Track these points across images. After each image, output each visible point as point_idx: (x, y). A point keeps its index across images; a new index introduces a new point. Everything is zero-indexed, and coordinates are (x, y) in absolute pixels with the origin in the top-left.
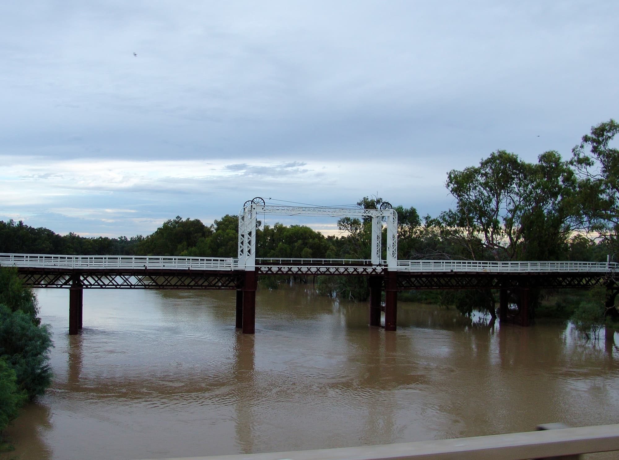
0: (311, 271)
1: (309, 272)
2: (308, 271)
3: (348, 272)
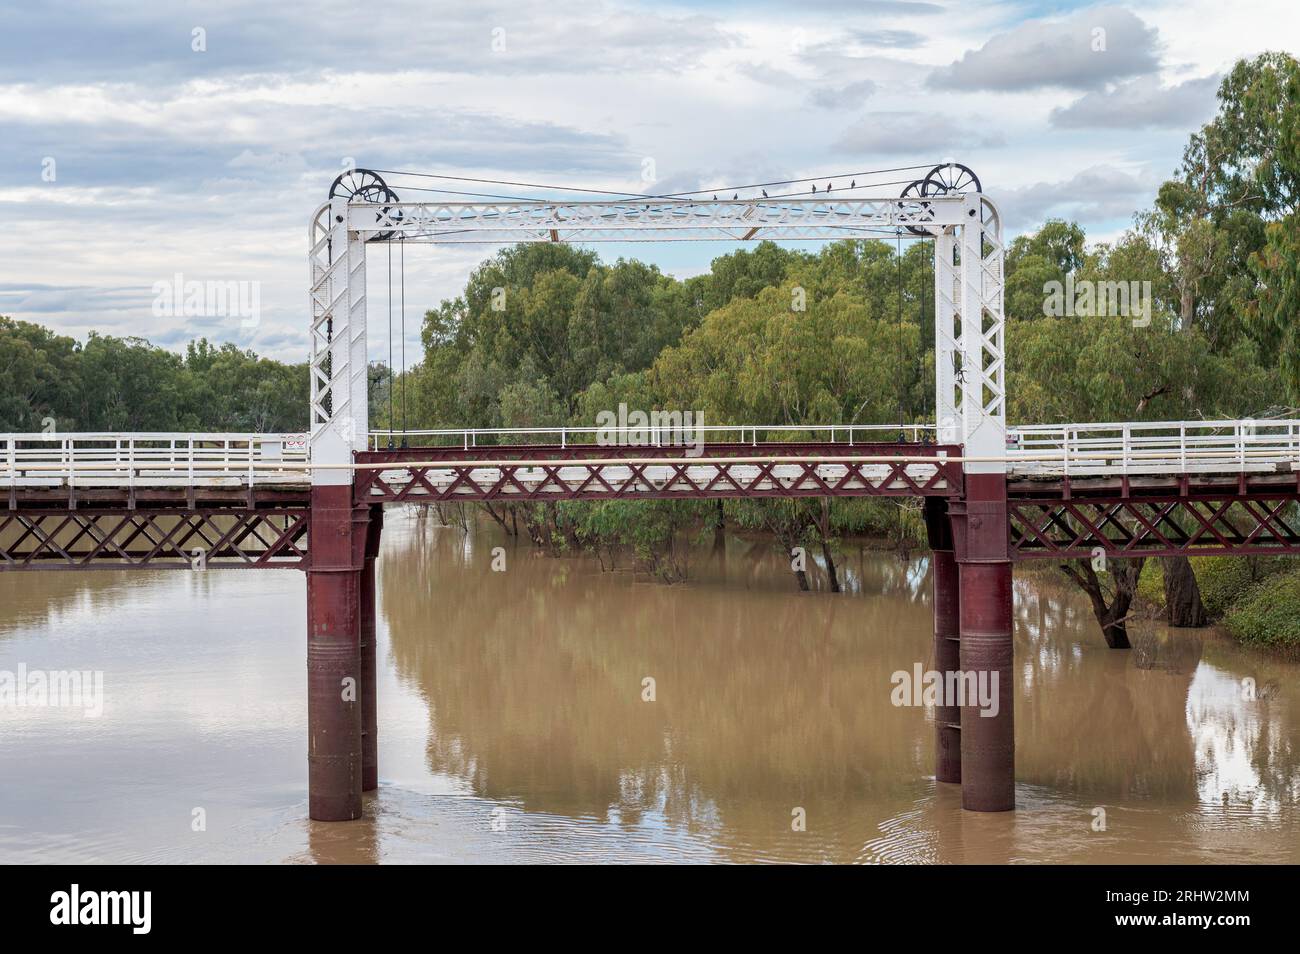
0: (604, 482)
1: (597, 487)
2: (590, 479)
3: (776, 481)
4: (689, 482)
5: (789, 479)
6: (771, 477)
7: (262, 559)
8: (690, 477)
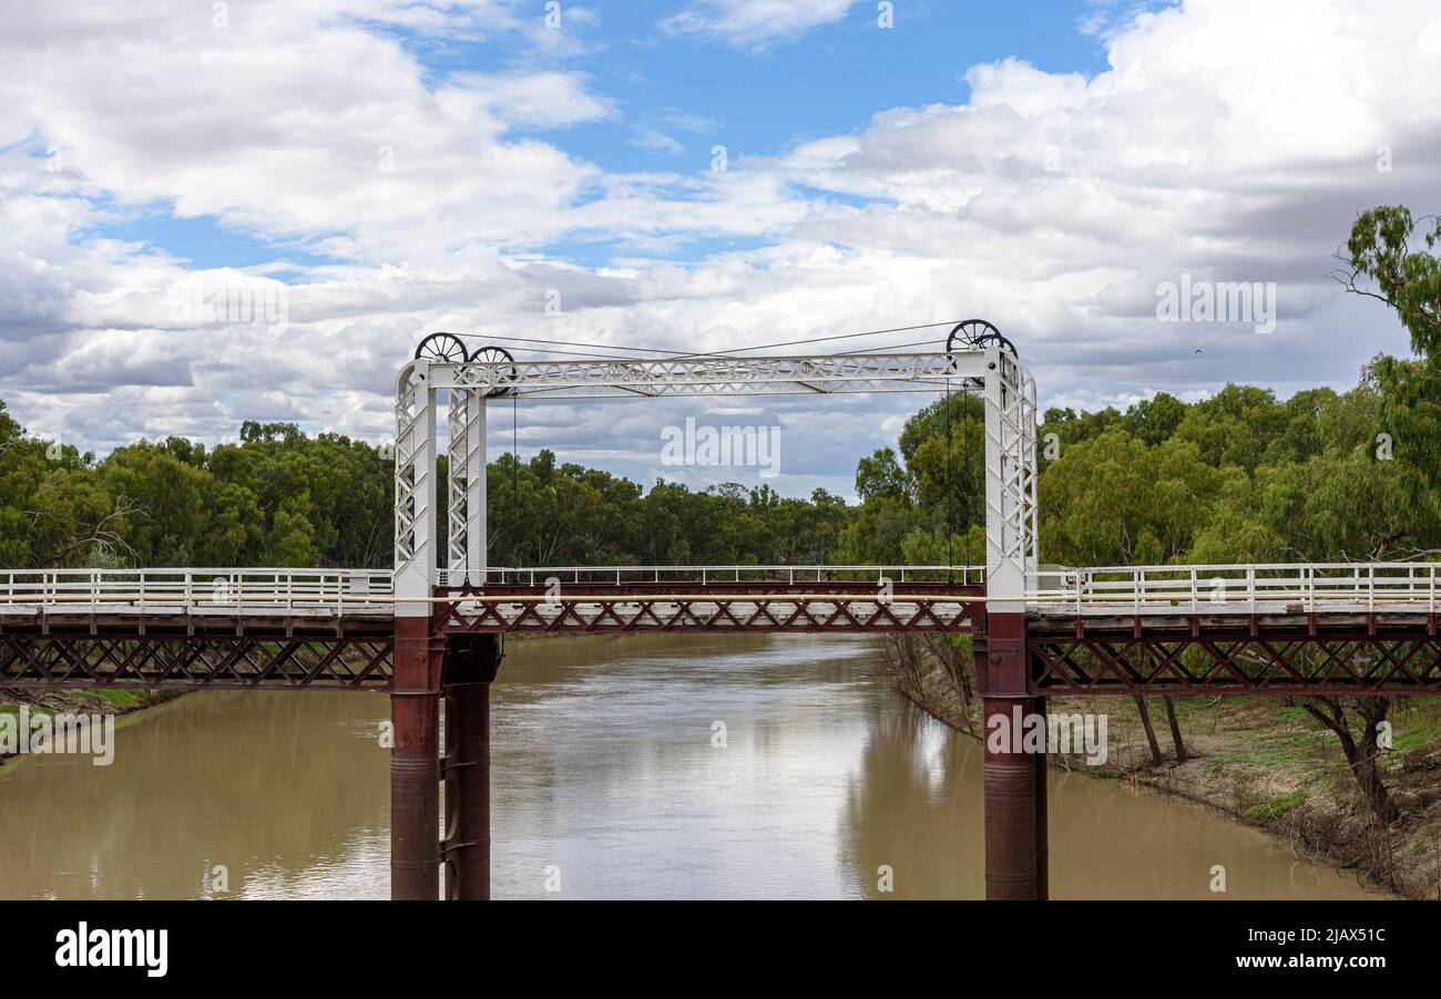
1: (648, 621)
4: (731, 617)
5: (823, 616)
6: (807, 614)
7: (354, 681)
8: (732, 613)
